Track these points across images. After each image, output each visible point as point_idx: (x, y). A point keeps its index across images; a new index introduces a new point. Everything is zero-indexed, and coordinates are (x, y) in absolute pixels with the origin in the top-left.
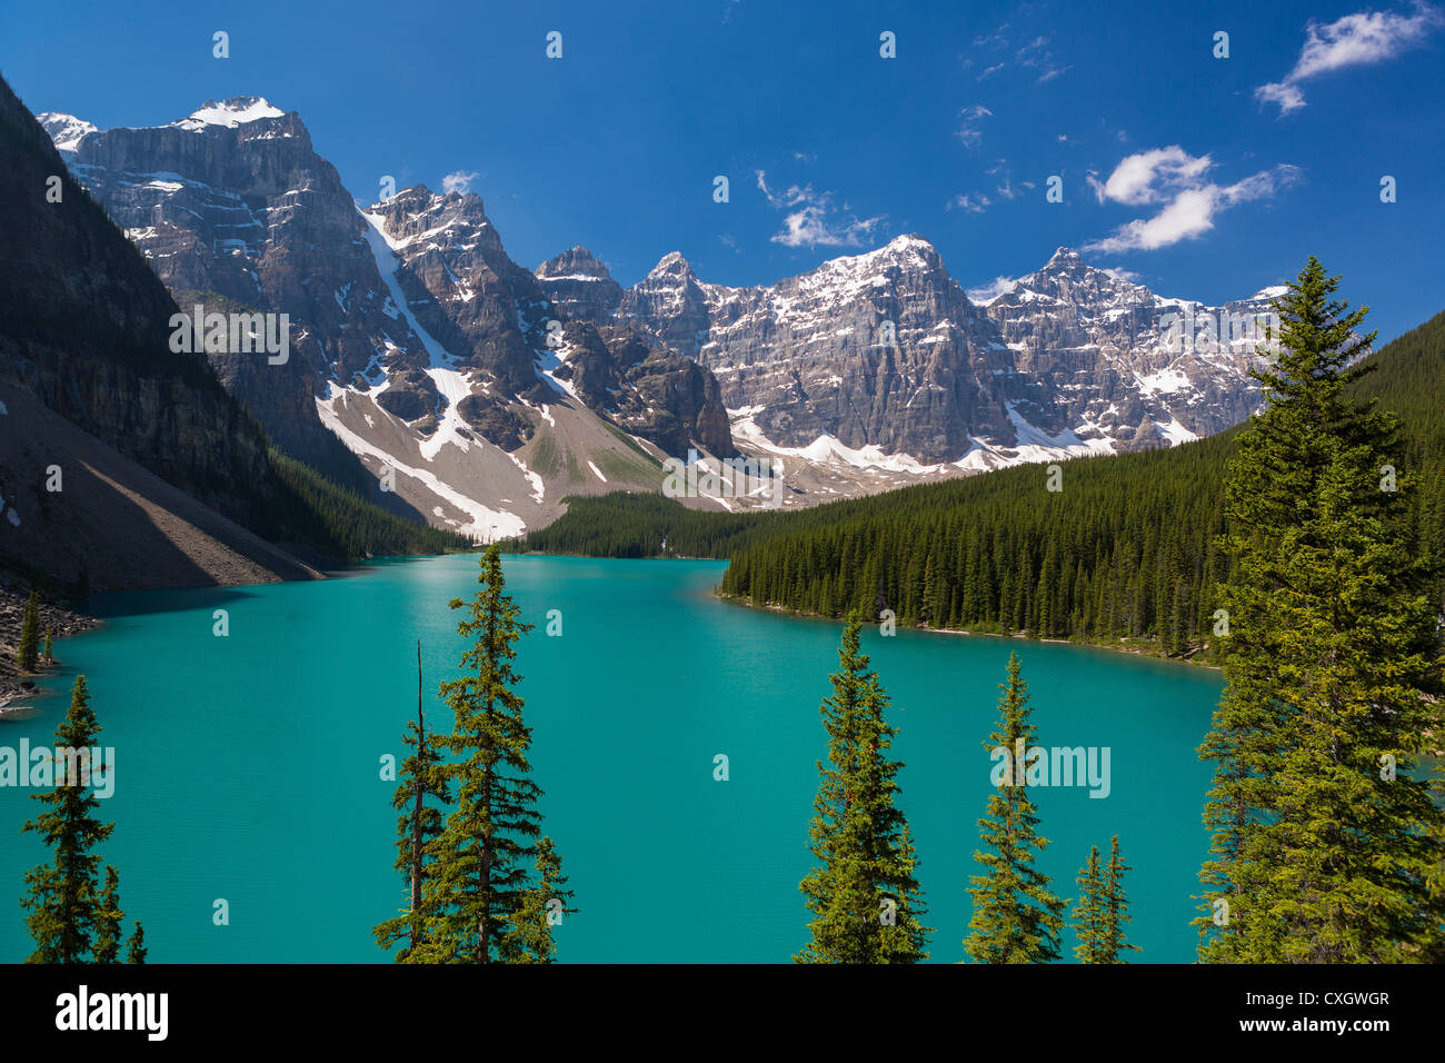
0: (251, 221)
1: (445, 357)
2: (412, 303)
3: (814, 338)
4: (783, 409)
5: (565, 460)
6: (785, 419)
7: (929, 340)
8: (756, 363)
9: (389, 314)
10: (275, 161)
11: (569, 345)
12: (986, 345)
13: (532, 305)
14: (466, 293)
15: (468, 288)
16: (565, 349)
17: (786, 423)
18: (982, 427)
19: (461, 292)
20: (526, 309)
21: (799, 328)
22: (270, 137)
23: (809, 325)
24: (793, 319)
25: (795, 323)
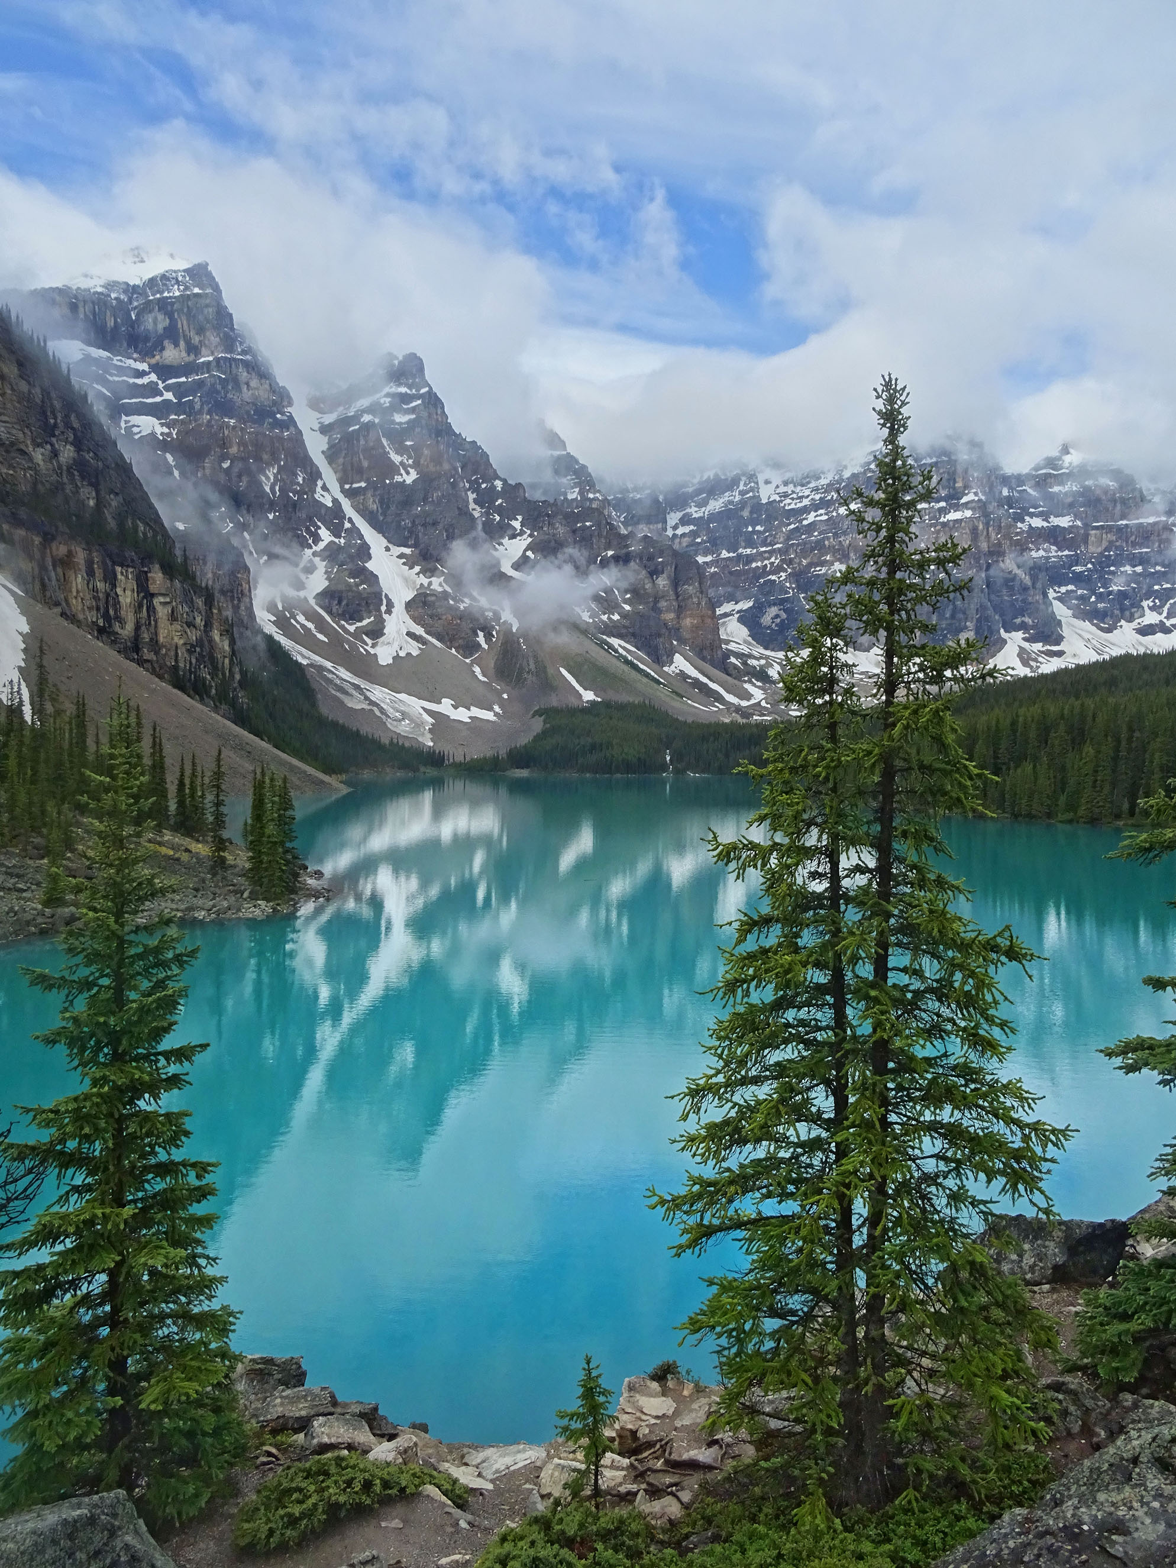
0: (162, 395)
1: (387, 549)
2: (347, 486)
3: (811, 517)
4: (775, 604)
5: (532, 666)
6: (777, 616)
7: (953, 516)
8: (740, 550)
9: (321, 499)
10: (185, 322)
11: (529, 532)
12: (1023, 521)
13: (484, 486)
14: (408, 473)
15: (410, 466)
16: (525, 536)
17: (778, 620)
18: (1018, 621)
19: (402, 471)
20: (476, 489)
21: (793, 506)
22: (177, 294)
23: (806, 502)
24: (785, 495)
25: (788, 501)
